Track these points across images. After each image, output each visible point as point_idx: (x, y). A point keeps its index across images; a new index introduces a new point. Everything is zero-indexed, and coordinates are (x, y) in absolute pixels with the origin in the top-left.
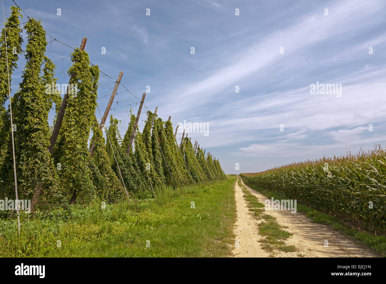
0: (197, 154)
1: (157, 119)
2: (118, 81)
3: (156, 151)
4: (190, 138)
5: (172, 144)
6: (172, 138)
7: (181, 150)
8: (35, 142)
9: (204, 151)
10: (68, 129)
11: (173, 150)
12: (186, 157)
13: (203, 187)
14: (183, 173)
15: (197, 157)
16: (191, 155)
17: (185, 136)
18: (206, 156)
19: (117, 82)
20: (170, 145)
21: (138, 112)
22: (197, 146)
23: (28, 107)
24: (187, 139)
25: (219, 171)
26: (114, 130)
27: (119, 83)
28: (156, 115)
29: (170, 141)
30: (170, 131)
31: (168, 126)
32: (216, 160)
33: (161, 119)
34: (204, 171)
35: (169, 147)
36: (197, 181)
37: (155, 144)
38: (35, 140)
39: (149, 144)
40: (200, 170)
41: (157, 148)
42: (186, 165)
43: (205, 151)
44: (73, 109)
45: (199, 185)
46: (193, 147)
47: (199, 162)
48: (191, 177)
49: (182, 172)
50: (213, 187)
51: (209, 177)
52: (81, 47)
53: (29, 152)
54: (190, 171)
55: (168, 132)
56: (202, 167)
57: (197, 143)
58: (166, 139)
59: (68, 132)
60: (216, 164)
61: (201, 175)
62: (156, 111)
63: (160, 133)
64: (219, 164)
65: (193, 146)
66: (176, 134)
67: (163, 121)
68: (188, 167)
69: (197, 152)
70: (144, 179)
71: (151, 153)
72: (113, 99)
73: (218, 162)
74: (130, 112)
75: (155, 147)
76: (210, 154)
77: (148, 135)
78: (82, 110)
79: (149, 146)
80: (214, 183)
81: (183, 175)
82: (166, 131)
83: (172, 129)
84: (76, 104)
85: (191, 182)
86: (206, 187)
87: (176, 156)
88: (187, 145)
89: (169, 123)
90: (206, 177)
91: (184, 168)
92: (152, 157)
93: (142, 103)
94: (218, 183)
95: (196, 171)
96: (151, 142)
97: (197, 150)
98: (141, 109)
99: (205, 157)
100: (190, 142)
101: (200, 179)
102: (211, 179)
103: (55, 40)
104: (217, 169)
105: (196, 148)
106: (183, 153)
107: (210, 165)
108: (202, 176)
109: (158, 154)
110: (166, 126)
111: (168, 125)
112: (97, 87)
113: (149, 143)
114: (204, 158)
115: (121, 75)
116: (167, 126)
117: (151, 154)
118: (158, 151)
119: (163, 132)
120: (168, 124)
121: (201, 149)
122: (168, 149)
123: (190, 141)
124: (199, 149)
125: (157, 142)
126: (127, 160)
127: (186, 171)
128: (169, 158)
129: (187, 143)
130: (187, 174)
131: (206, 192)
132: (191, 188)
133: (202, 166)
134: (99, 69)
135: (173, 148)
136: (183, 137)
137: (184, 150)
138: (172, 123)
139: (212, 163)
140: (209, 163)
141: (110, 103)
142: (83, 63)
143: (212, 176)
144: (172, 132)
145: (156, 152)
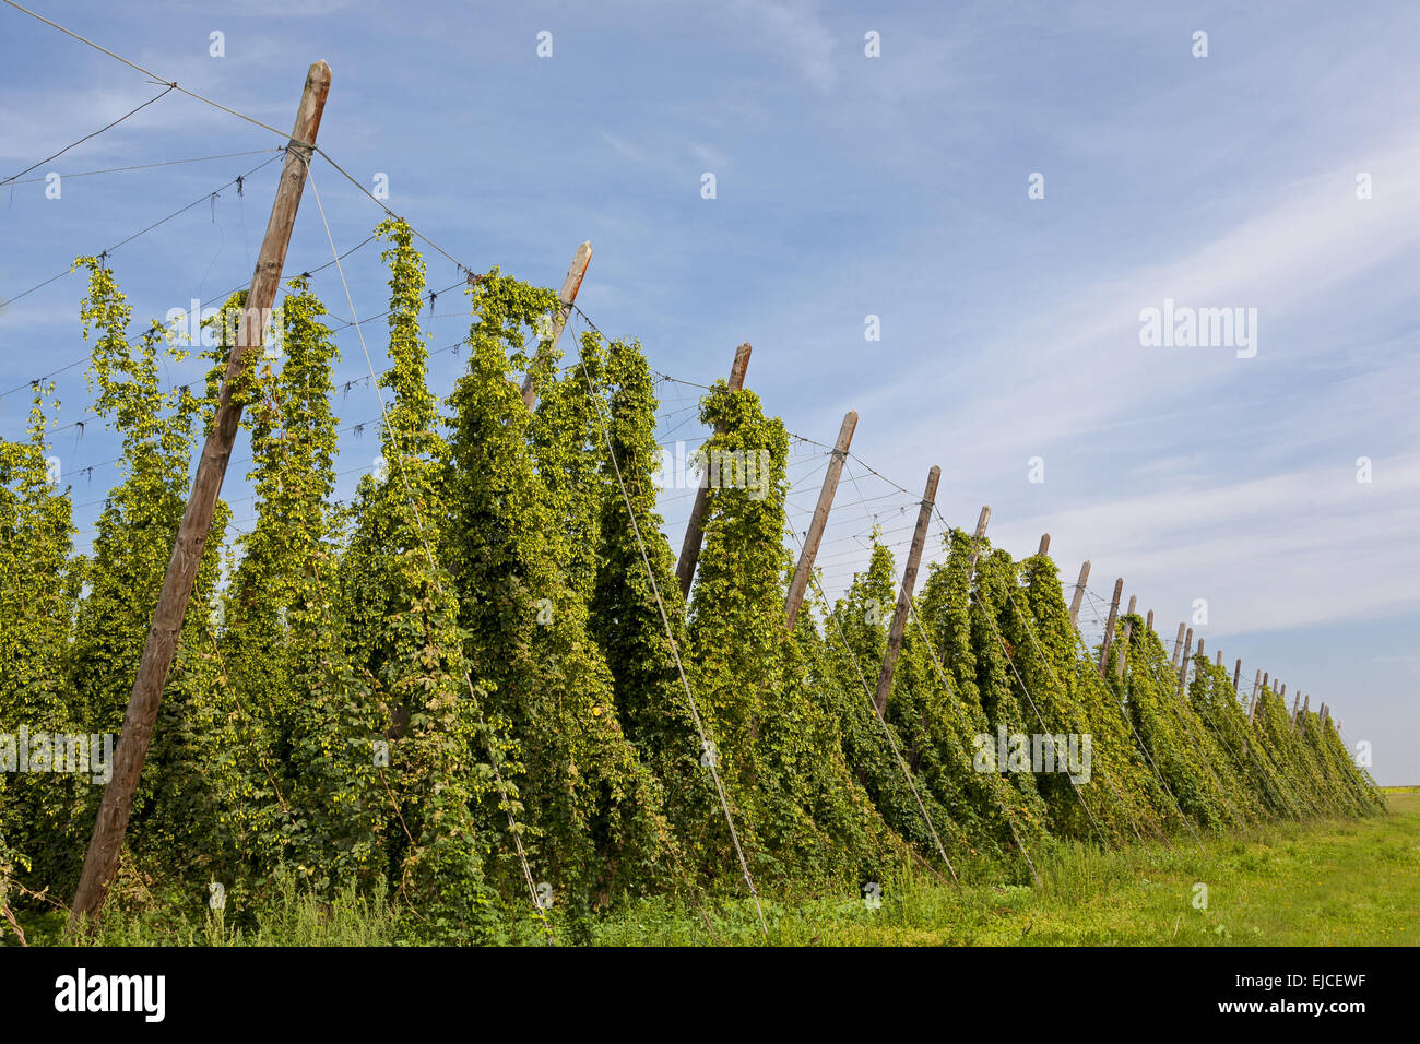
0: (1193, 687)
1: (985, 554)
2: (840, 448)
3: (998, 693)
4: (1150, 615)
5: (1066, 658)
6: (1062, 632)
7: (1106, 675)
8: (679, 707)
9: (1230, 670)
10: (713, 649)
11: (1074, 684)
12: (1133, 705)
13: (1237, 851)
14: (1131, 786)
15: (1194, 703)
16: (1162, 698)
17: (1123, 610)
18: (1249, 693)
19: (835, 452)
20: (1057, 661)
21: (914, 545)
22: (1187, 648)
23: (641, 607)
24: (1133, 621)
25: (1332, 768)
26: (803, 615)
27: (846, 454)
28: (985, 542)
29: (1052, 646)
30: (1051, 602)
31: (1038, 577)
32: (1314, 708)
33: (1007, 555)
34: (1240, 770)
35: (1054, 672)
36: (1204, 821)
37: (991, 665)
38: (678, 703)
39: (962, 666)
40: (1216, 770)
41: (998, 682)
42: (1138, 745)
43: (1237, 671)
44: (726, 584)
45: (1215, 838)
46: (1170, 657)
47: (1206, 723)
48: (1171, 802)
49: (1125, 781)
50: (1292, 853)
51: (1268, 800)
52: (732, 377)
53: (661, 735)
54: (1165, 775)
55: (1043, 607)
56: (1227, 750)
57: (1190, 632)
58: (1035, 640)
59: (715, 660)
60: (1316, 734)
61: (1221, 790)
62: (981, 526)
63: (1006, 617)
64: (1330, 734)
65: (1169, 648)
66: (1075, 609)
67: (1015, 559)
68: (1152, 754)
69: (1190, 678)
70: (970, 810)
71: (974, 704)
72: (826, 518)
73: (1328, 723)
74: (873, 538)
75: (991, 679)
76: (1270, 684)
77: (956, 628)
78: (755, 587)
79: (963, 676)
80: (1302, 835)
81: (1131, 796)
82: (1033, 602)
83: (1057, 591)
84: (734, 568)
85: (1170, 826)
86: (1255, 852)
87: (1088, 710)
88: (1136, 651)
89: (1041, 565)
90: (1251, 799)
91: (1133, 761)
92: (983, 721)
93: (927, 506)
94: (1327, 836)
95: (1197, 775)
96: (974, 658)
97: (1191, 666)
98: (925, 531)
99: (1238, 699)
100: (1149, 634)
101: (1223, 814)
102: (1282, 812)
103: (667, 378)
104: (1320, 757)
105: (1186, 659)
106: (1116, 689)
107: (1275, 740)
108: (1227, 796)
109: (1007, 707)
110: (1031, 577)
111: (1040, 574)
112: (783, 495)
113: (962, 660)
114: (1233, 705)
115: (851, 426)
116: (1033, 580)
117: (978, 709)
118: (1005, 695)
119: (1018, 611)
120: (1040, 569)
121: (1213, 662)
122: (1049, 685)
123: (1149, 628)
124: (1201, 660)
125: (998, 654)
126: (878, 735)
127: (1143, 775)
128: (1057, 720)
129: (1132, 641)
130: (1149, 790)
131: (1252, 868)
132: (1177, 852)
133: (1230, 747)
134: (786, 429)
135: (1072, 677)
136: (1112, 615)
137: (1119, 673)
138: (1057, 565)
139: (1287, 729)
140: (1269, 727)
141: (816, 534)
142: (748, 433)
143: (1292, 801)
144: (1059, 606)
145: (996, 698)
